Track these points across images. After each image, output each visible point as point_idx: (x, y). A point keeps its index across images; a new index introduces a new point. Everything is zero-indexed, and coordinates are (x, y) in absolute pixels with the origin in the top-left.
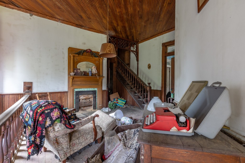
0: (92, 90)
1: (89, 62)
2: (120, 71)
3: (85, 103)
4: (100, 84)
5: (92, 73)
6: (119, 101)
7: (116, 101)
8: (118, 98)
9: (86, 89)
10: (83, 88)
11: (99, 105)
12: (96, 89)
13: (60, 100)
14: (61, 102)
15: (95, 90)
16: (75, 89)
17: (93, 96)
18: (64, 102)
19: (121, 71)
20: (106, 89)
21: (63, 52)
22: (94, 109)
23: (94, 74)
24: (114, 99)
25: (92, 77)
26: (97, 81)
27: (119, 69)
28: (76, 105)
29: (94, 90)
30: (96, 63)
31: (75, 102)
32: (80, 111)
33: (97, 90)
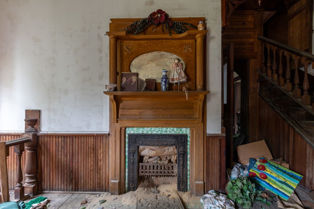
0: (173, 133)
1: (163, 53)
2: (272, 77)
3: (155, 168)
4: (198, 115)
5: (171, 82)
6: (269, 171)
7: (259, 169)
8: (264, 161)
9: (157, 129)
10: (148, 127)
11: (196, 180)
12: (186, 131)
13: (92, 155)
14: (94, 158)
15: (184, 133)
16: (127, 129)
17: (176, 151)
18: (100, 160)
19: (276, 76)
20: (220, 133)
21: (99, 35)
22: (179, 189)
23: (177, 83)
24: (253, 161)
25: (170, 93)
26: (189, 107)
27: (269, 72)
28: (129, 170)
29: (181, 133)
30: (185, 51)
31: (127, 162)
32: (139, 189)
33: (189, 135)
